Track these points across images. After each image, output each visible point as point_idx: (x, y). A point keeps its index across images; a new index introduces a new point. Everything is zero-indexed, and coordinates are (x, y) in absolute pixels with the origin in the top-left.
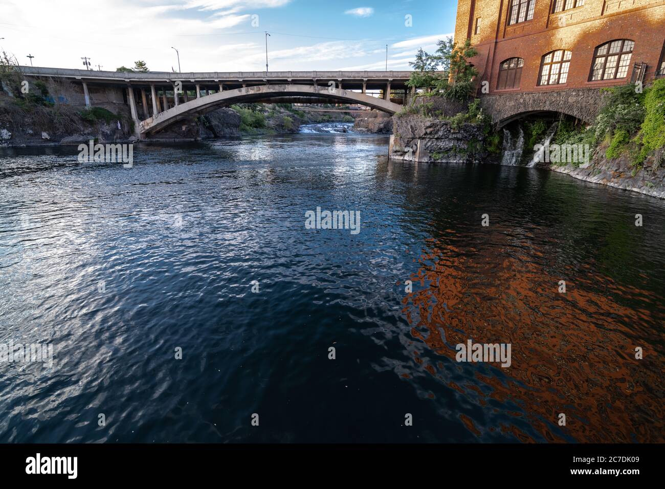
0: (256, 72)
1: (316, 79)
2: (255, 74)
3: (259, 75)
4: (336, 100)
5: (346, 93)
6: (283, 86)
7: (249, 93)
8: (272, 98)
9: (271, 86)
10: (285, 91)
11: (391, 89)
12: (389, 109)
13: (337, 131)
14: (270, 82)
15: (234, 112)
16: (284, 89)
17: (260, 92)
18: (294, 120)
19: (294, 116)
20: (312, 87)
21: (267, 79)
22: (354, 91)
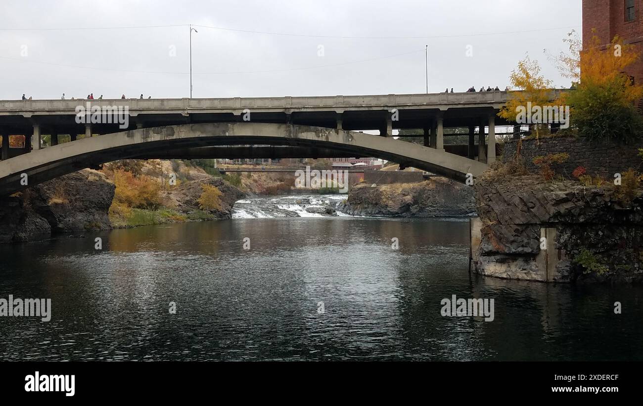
0: (168, 100)
1: (292, 111)
2: (165, 103)
3: (173, 105)
4: (327, 150)
5: (352, 137)
6: (222, 127)
7: (149, 140)
8: (192, 149)
9: (196, 126)
10: (227, 134)
11: (445, 126)
12: (442, 165)
13: (314, 212)
14: (195, 119)
15: (100, 177)
16: (224, 132)
17: (174, 137)
18: (223, 191)
19: (222, 184)
20: (283, 127)
21: (190, 112)
22: (365, 132)
